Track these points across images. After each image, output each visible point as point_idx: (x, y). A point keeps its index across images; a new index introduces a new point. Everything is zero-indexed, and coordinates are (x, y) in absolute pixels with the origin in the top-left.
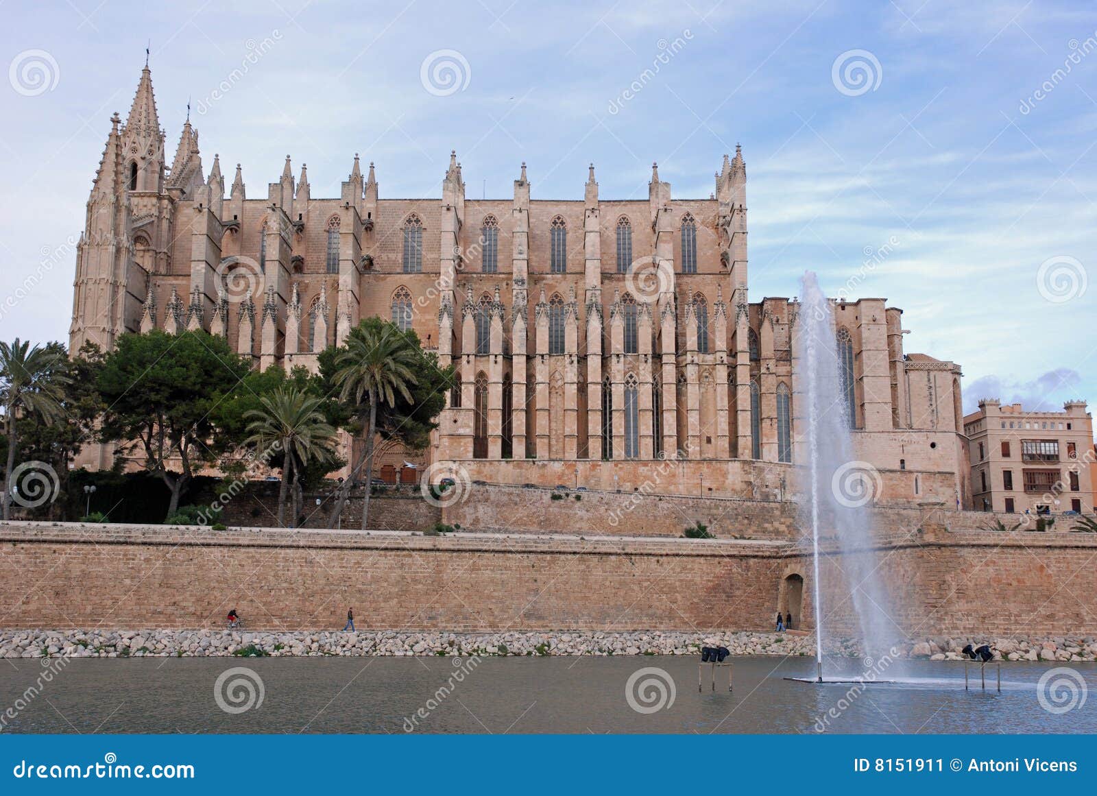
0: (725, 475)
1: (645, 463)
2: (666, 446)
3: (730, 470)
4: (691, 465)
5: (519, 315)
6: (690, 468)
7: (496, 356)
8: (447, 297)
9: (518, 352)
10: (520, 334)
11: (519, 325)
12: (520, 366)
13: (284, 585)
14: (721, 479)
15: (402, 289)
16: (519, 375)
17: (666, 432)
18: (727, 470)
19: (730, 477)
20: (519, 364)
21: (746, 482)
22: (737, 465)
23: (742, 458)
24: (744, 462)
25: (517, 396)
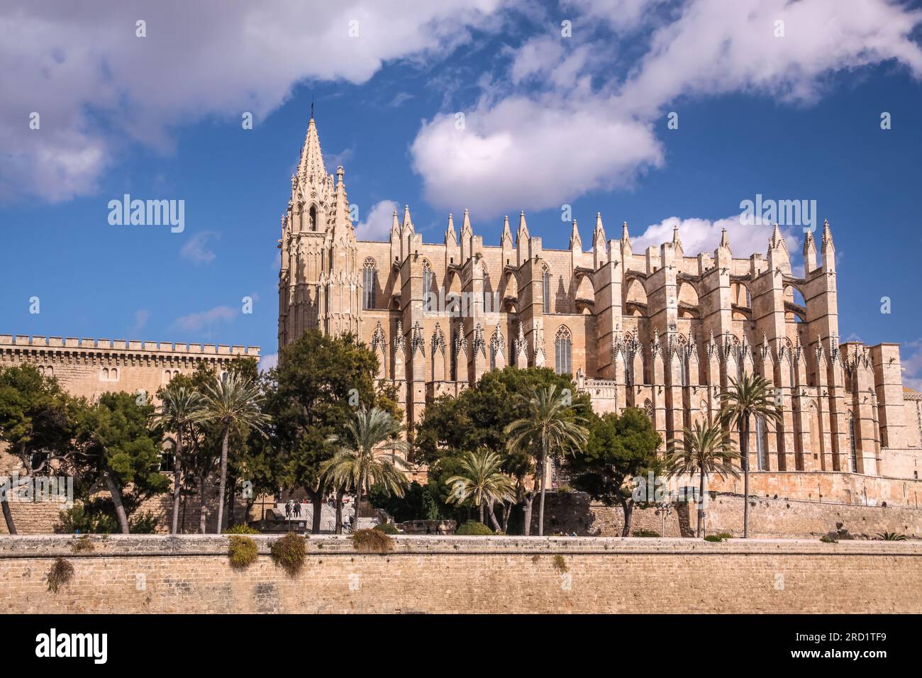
0: (830, 484)
1: (773, 474)
2: (787, 461)
3: (835, 481)
4: (806, 476)
5: (675, 354)
6: (805, 479)
7: (660, 387)
8: (619, 337)
9: (676, 384)
10: (676, 369)
11: (676, 362)
12: (678, 395)
13: (760, 584)
14: (828, 488)
15: (563, 328)
16: (677, 403)
17: (787, 450)
18: (832, 481)
19: (834, 486)
20: (677, 393)
21: (846, 490)
22: (839, 476)
23: (842, 471)
24: (844, 474)
25: (676, 420)
